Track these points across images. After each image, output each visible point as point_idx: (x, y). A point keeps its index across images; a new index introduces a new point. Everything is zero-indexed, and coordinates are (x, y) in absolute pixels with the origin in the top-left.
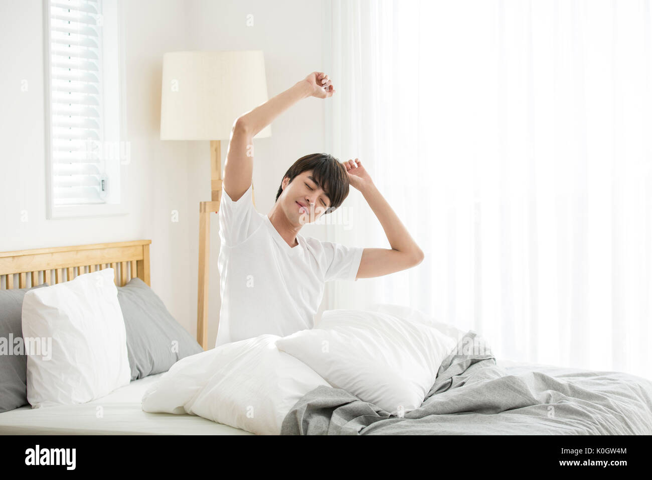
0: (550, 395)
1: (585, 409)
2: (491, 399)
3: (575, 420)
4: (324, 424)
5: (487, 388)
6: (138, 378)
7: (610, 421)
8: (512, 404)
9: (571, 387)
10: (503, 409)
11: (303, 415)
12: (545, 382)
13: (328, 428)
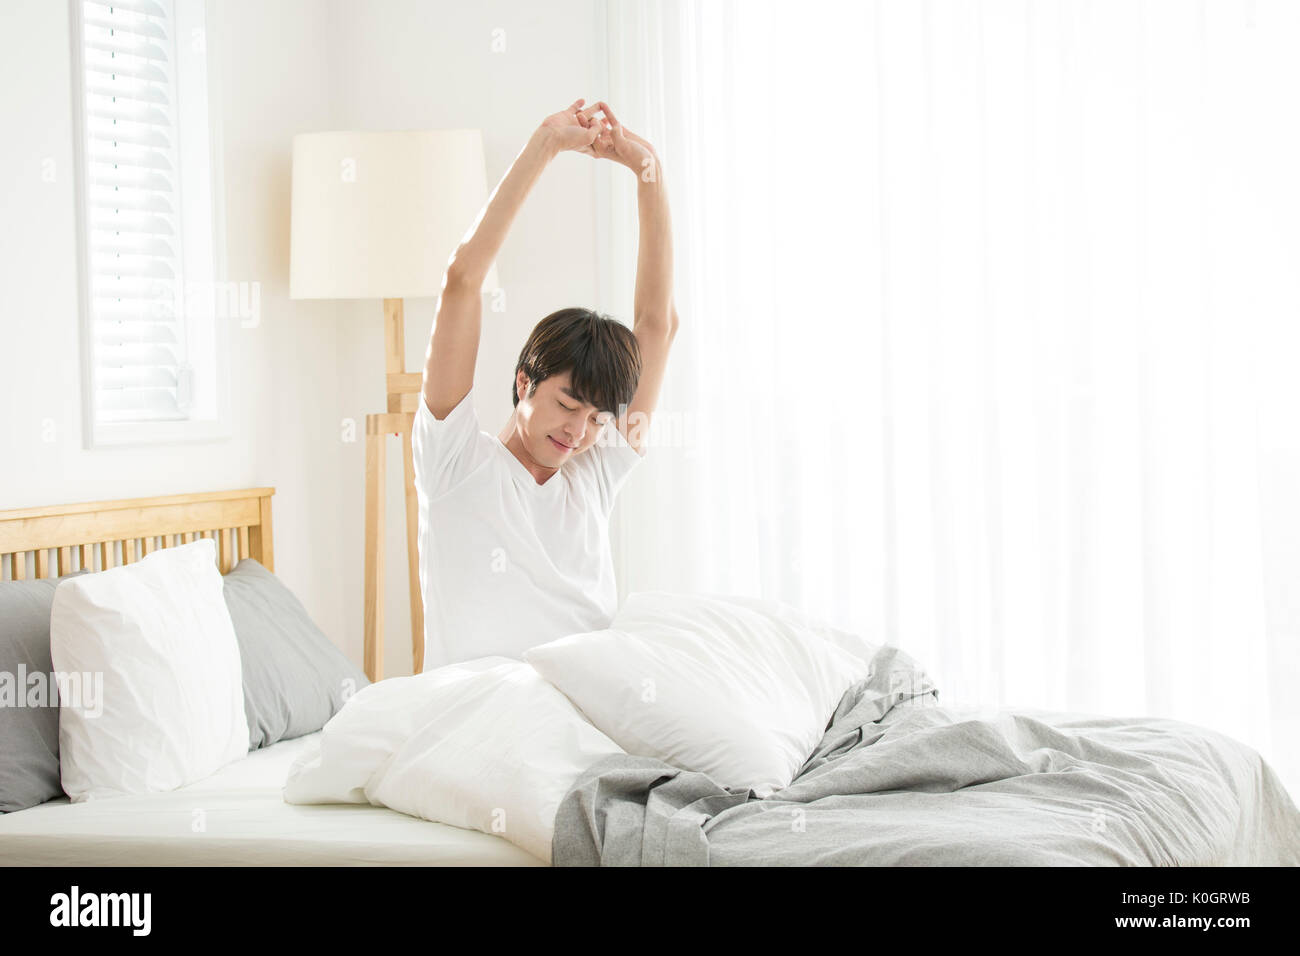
0: (1048, 757)
1: (1116, 783)
2: (939, 763)
3: (1098, 801)
4: (635, 817)
5: (930, 745)
6: (260, 746)
7: (1161, 804)
8: (979, 773)
9: (1085, 743)
10: (961, 783)
11: (594, 802)
12: (1036, 733)
13: (644, 822)
